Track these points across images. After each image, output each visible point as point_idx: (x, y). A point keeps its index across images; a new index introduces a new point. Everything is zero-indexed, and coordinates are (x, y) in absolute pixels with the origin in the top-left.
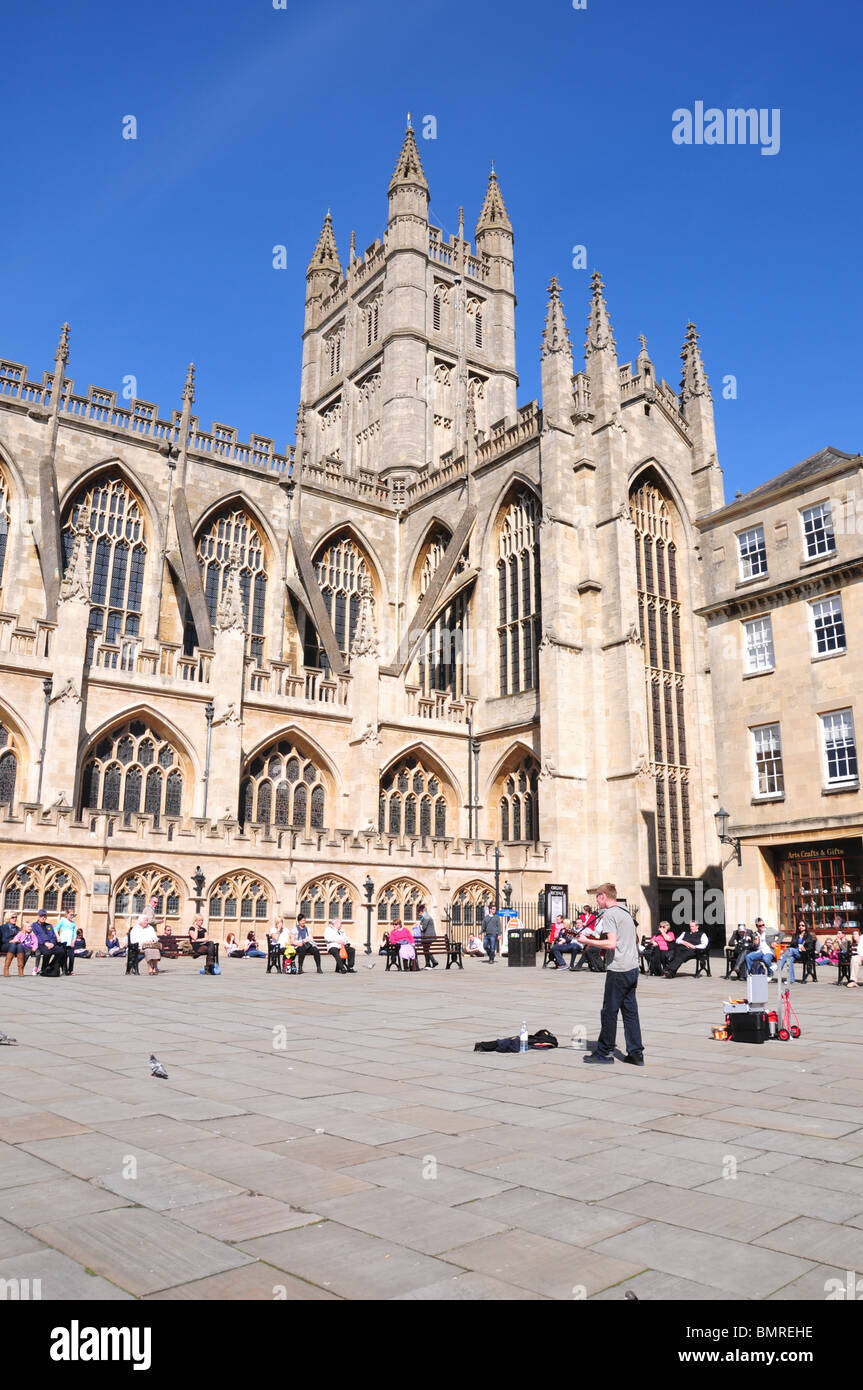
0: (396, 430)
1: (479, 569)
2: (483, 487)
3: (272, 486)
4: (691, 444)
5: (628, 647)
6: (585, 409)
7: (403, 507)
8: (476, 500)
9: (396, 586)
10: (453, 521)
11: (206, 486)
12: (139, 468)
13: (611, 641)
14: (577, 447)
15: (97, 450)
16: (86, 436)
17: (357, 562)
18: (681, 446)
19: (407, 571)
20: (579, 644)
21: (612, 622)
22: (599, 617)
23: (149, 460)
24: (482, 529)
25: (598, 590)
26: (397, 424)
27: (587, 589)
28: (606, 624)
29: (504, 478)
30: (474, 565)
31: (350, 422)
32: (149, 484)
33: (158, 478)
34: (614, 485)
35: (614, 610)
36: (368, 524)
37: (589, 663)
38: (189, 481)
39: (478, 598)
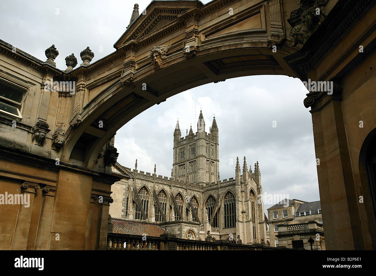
0: (200, 175)
1: (221, 205)
2: (221, 190)
3: (184, 190)
4: (257, 184)
5: (250, 222)
6: (243, 182)
7: (203, 191)
8: (220, 193)
9: (201, 206)
10: (215, 196)
11: (175, 191)
12: (166, 189)
13: (247, 221)
14: (242, 188)
15: (160, 187)
16: (159, 185)
17: (195, 201)
18: (256, 184)
19: (204, 203)
20: (242, 221)
21: (248, 218)
22: (245, 217)
23: (167, 188)
24: (221, 198)
25: (245, 212)
26: (201, 174)
27: (243, 212)
28: (246, 218)
29: (226, 190)
30: (220, 205)
31: (188, 170)
32: (167, 192)
33: (168, 191)
34: (248, 195)
35: (247, 216)
36: (197, 194)
37: (244, 224)
38: (173, 191)
39: (221, 211)
